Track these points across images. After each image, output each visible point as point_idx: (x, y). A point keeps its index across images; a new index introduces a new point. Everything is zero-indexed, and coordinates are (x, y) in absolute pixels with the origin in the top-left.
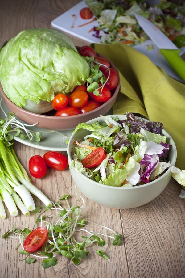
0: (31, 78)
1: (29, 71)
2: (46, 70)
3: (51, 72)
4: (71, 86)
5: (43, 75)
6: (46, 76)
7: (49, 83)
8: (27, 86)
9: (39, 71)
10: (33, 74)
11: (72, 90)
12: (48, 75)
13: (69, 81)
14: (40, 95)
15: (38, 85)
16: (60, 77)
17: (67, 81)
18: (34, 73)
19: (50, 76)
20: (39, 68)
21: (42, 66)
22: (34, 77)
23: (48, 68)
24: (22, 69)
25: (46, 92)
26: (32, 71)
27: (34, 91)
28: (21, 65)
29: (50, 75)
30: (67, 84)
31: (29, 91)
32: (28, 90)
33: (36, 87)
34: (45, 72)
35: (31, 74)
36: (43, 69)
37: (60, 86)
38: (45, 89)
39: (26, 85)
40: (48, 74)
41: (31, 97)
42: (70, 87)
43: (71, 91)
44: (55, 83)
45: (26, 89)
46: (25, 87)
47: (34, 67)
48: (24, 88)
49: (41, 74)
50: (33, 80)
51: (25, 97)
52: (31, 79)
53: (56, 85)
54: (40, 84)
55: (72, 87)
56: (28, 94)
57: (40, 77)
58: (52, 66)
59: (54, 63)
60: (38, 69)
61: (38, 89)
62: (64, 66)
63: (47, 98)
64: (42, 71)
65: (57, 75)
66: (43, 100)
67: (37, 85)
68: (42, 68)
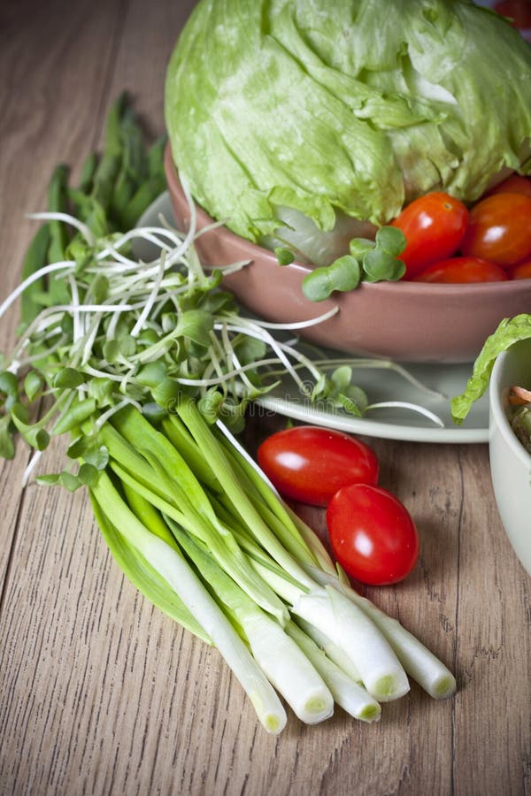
0: (307, 110)
1: (302, 78)
2: (377, 80)
3: (394, 91)
4: (475, 171)
5: (362, 98)
6: (373, 106)
7: (386, 142)
8: (290, 144)
9: (345, 82)
10: (319, 91)
11: (478, 191)
12: (382, 101)
13: (470, 142)
14: (342, 190)
15: (337, 144)
16: (437, 113)
17: (460, 139)
18: (325, 88)
19: (394, 105)
20: (346, 68)
21: (359, 63)
22: (322, 103)
23: (385, 75)
24: (273, 70)
25: (366, 177)
26: (316, 81)
27: (318, 166)
28: (268, 53)
29: (395, 101)
30: (461, 160)
31: (295, 169)
32: (291, 164)
33: (325, 151)
34: (373, 88)
35: (310, 90)
36: (364, 76)
37: (427, 163)
38: (366, 166)
39: (286, 140)
40: (385, 96)
41: (300, 193)
42: (470, 170)
43: (476, 198)
44: (410, 146)
45: (282, 157)
46: (277, 151)
47: (326, 61)
48: (272, 153)
49: (354, 95)
50: (317, 118)
51: (277, 193)
52: (307, 115)
53: (414, 156)
54: (346, 140)
55: (480, 176)
56: (287, 181)
57: (346, 105)
58: (401, 70)
59: (413, 53)
60: (343, 73)
61: (336, 158)
62: (456, 68)
63: (371, 209)
64: (360, 84)
65: (424, 105)
66: (353, 214)
67: (331, 141)
68: (356, 72)
